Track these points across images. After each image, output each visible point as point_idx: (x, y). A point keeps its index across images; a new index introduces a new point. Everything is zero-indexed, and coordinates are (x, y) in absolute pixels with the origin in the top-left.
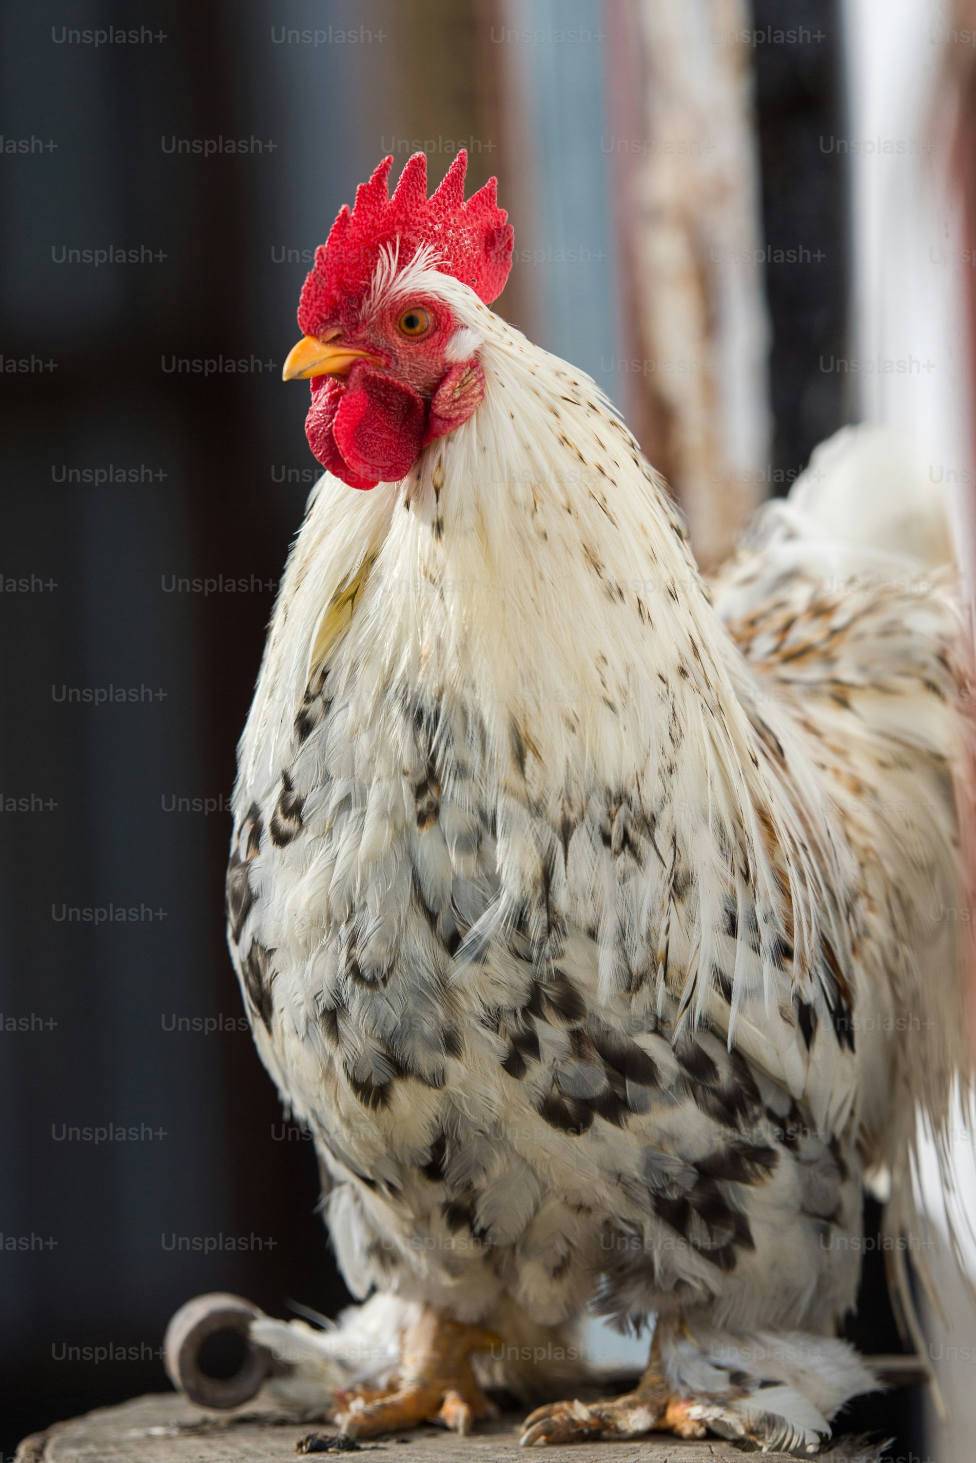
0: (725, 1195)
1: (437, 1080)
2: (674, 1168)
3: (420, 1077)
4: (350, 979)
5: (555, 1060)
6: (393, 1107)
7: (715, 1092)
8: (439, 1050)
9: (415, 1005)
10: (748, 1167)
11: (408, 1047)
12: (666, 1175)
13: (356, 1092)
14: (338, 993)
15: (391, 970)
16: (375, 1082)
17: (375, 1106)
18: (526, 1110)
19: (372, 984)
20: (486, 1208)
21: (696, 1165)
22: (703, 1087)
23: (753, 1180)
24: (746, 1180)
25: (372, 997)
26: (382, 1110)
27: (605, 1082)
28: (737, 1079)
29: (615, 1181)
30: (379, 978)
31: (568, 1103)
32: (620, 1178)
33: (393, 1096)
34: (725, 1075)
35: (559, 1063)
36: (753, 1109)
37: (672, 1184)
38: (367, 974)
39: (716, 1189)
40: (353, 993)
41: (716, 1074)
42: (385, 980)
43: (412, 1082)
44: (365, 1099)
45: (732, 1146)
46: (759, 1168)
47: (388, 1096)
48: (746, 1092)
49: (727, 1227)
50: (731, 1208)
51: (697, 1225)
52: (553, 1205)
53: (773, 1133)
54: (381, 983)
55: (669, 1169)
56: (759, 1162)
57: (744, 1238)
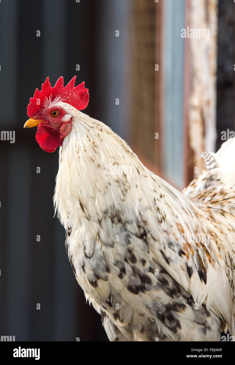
0: (173, 315)
1: (106, 279)
2: (160, 306)
3: (102, 278)
4: (85, 257)
5: (129, 275)
6: (99, 287)
7: (168, 289)
8: (105, 271)
9: (99, 261)
10: (178, 308)
11: (98, 271)
12: (158, 308)
13: (91, 284)
14: (83, 261)
15: (93, 254)
16: (94, 281)
17: (95, 287)
18: (125, 288)
19: (90, 258)
20: (121, 314)
21: (165, 306)
22: (165, 287)
23: (180, 312)
24: (178, 312)
25: (90, 260)
26: (97, 288)
27: (140, 282)
28: (174, 287)
29: (146, 307)
30: (91, 256)
31: (134, 287)
32: (147, 307)
33: (98, 284)
34: (171, 285)
35: (130, 276)
36: (178, 294)
37: (160, 310)
38: (88, 256)
39: (171, 313)
40: (86, 260)
41: (168, 284)
42: (92, 256)
43: (101, 280)
44: (93, 286)
45: (174, 303)
46: (181, 309)
47: (97, 284)
48: (177, 290)
49: (174, 322)
50: (175, 318)
51: (167, 321)
52: (136, 314)
53: (185, 301)
54: (91, 257)
55: (159, 306)
56: (181, 308)
57: (178, 325)
